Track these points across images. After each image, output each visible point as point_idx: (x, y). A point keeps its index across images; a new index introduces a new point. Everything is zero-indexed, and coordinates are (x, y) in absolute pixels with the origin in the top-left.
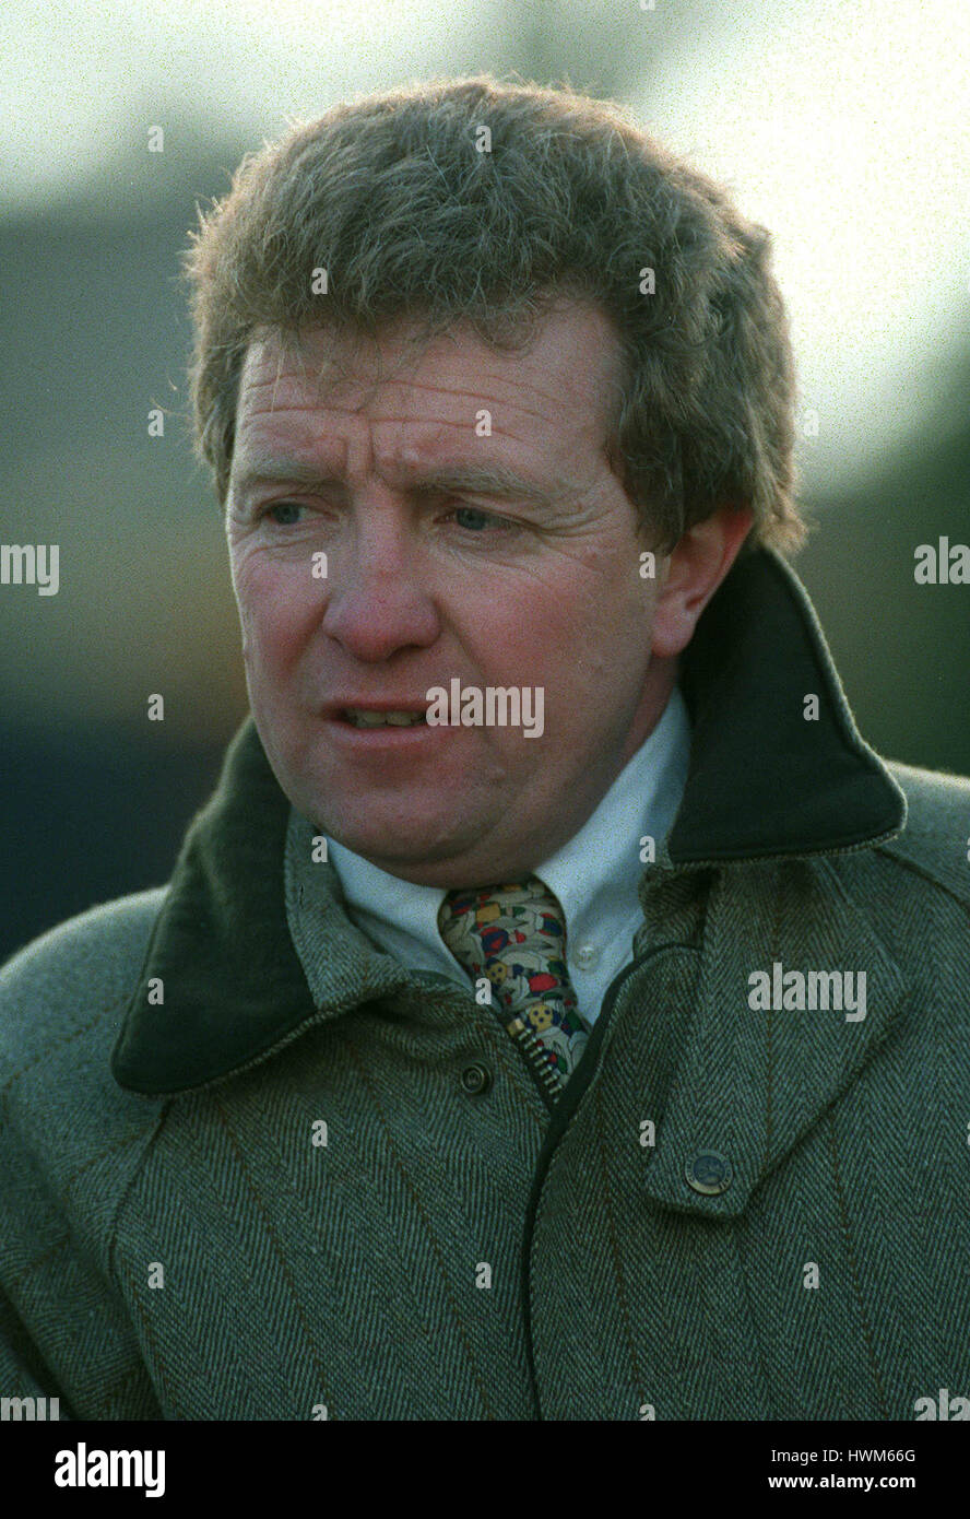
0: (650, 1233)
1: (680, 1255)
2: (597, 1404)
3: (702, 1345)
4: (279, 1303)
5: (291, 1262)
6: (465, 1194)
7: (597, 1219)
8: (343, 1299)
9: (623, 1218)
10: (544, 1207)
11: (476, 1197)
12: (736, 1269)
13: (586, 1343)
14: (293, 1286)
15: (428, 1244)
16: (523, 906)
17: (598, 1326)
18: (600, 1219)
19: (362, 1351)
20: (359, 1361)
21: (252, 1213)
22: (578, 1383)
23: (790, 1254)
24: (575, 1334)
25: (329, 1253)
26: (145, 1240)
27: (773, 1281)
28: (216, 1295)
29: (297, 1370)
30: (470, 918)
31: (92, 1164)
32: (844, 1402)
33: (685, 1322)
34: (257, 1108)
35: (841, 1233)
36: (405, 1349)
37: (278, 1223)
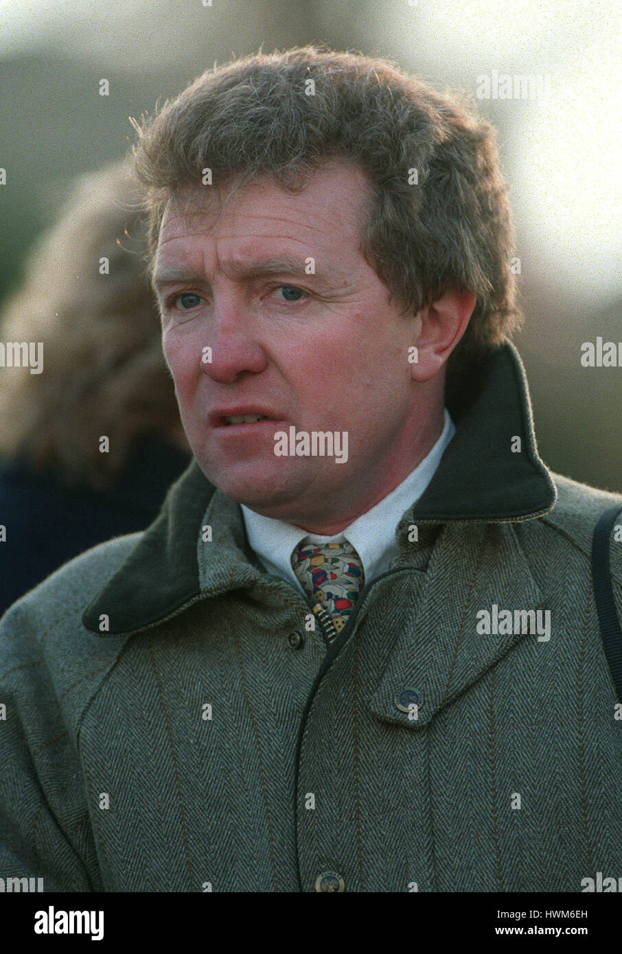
0: (377, 733)
1: (393, 746)
2: (332, 831)
3: (397, 799)
4: (165, 770)
5: (176, 747)
6: (277, 707)
7: (348, 723)
8: (203, 770)
9: (363, 723)
10: (313, 710)
11: (283, 710)
12: (424, 756)
13: (331, 795)
14: (175, 760)
15: (254, 738)
16: (338, 557)
17: (340, 786)
18: (350, 723)
19: (209, 801)
20: (206, 806)
21: (159, 717)
22: (322, 817)
23: (457, 749)
24: (325, 789)
25: (200, 743)
26: (95, 731)
27: (445, 764)
28: (129, 765)
29: (169, 811)
30: (307, 563)
31: (73, 686)
32: (474, 834)
33: (389, 785)
34: (173, 657)
35: (488, 737)
36: (234, 800)
37: (174, 725)
